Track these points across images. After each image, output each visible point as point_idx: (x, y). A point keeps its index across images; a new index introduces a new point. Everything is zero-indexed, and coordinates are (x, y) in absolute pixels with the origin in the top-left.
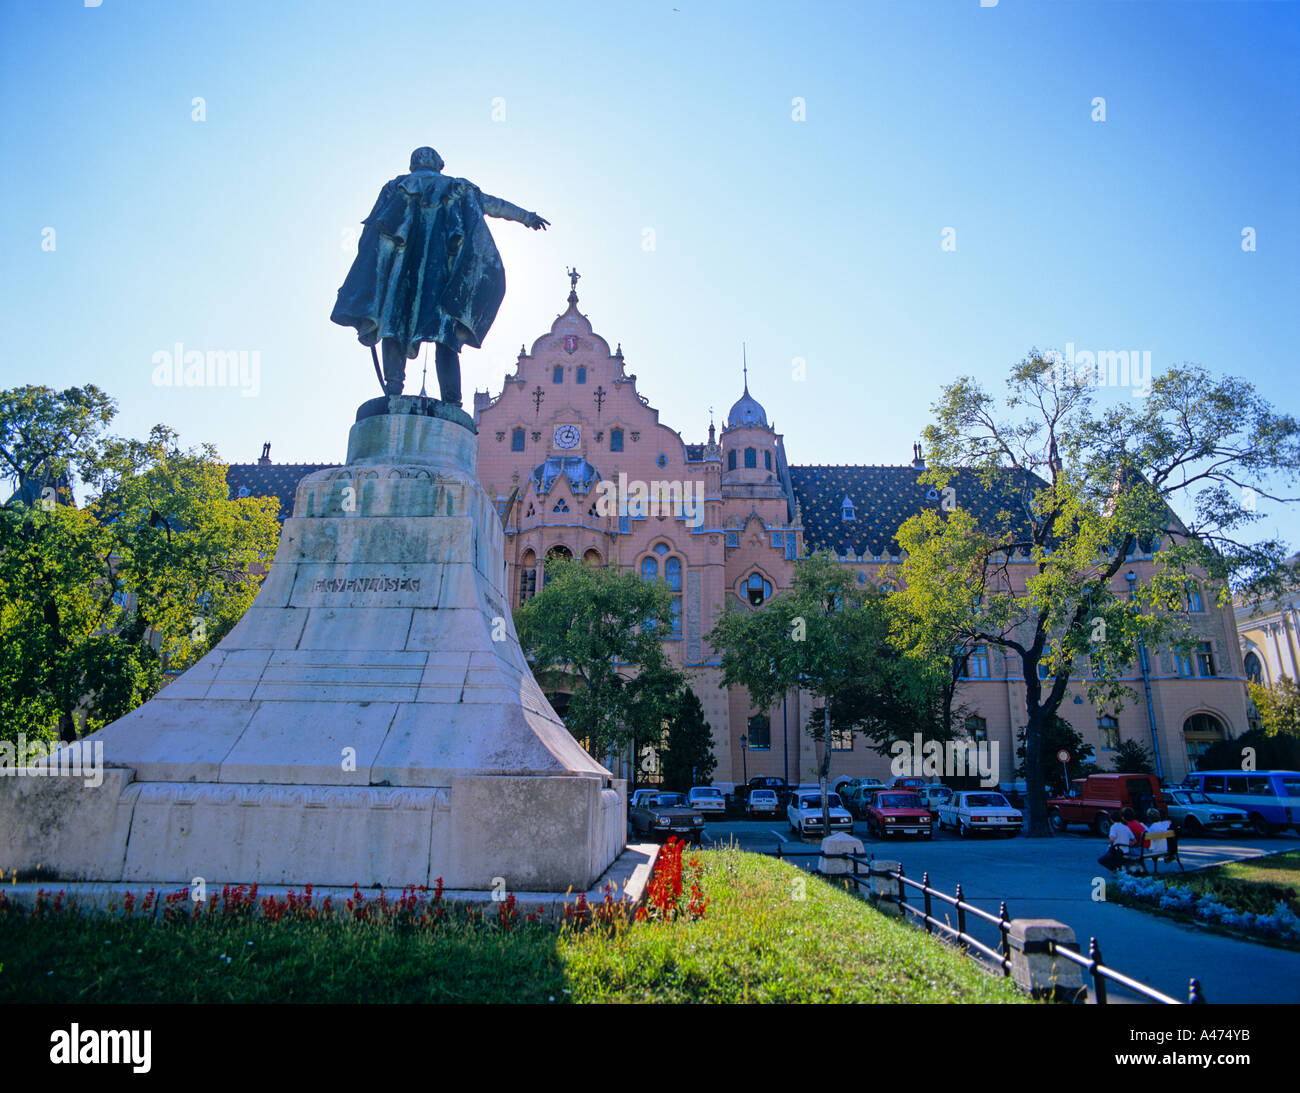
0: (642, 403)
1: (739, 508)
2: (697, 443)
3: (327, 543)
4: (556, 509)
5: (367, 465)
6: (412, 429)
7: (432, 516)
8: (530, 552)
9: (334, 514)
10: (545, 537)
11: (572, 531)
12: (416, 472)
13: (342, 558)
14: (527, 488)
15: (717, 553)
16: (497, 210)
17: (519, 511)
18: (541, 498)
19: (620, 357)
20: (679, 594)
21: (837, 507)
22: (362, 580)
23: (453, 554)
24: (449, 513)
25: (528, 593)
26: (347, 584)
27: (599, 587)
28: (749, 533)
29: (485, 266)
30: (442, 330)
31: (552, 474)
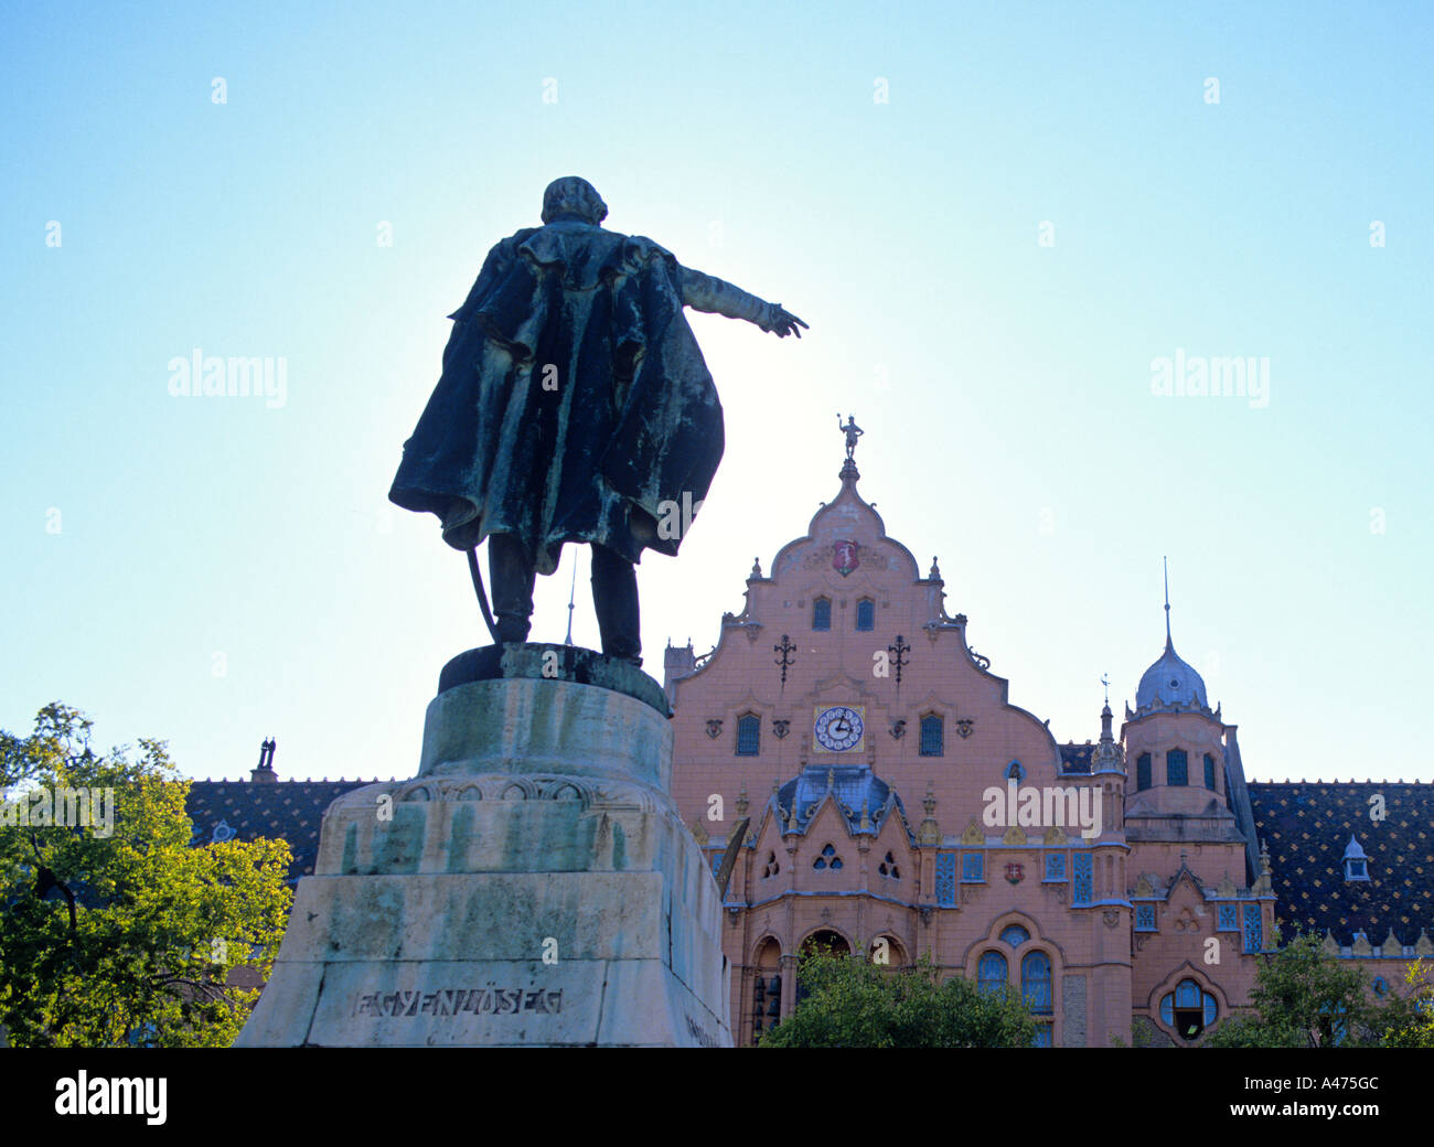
0: (976, 668)
1: (1158, 860)
2: (1080, 741)
3: (385, 921)
4: (818, 863)
5: (460, 775)
6: (547, 706)
7: (585, 870)
8: (771, 943)
9: (396, 868)
10: (798, 916)
11: (849, 904)
12: (554, 787)
13: (410, 951)
14: (764, 824)
15: (1117, 943)
16: (709, 298)
17: (749, 867)
18: (792, 843)
19: (936, 581)
20: (1048, 1018)
21: (1336, 856)
22: (449, 993)
23: (625, 941)
24: (619, 865)
25: (767, 1020)
26: (422, 1001)
27: (899, 1006)
28: (1175, 905)
29: (686, 401)
30: (603, 522)
31: (810, 797)
